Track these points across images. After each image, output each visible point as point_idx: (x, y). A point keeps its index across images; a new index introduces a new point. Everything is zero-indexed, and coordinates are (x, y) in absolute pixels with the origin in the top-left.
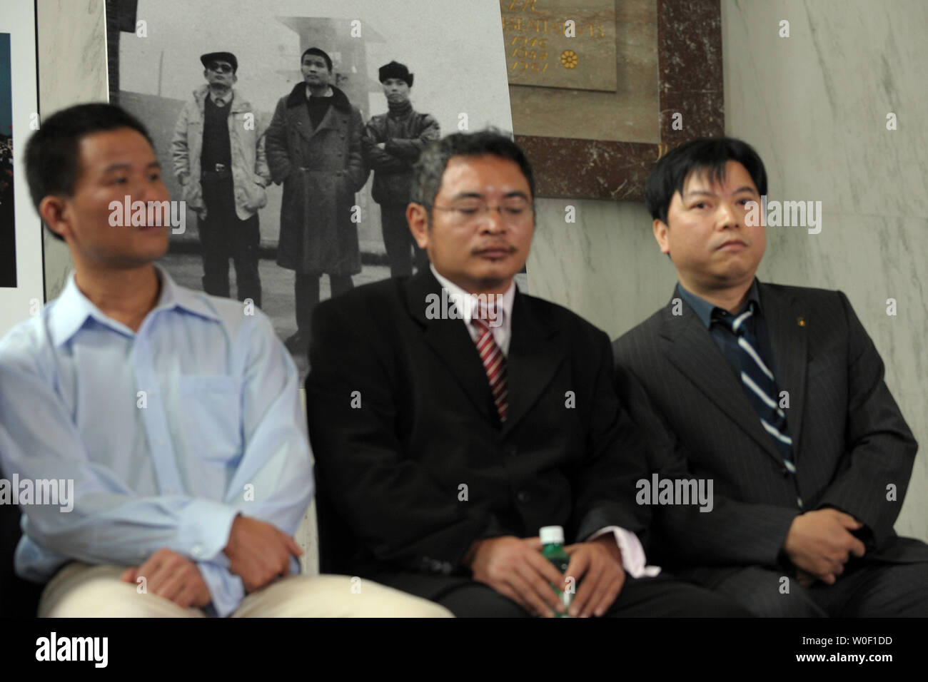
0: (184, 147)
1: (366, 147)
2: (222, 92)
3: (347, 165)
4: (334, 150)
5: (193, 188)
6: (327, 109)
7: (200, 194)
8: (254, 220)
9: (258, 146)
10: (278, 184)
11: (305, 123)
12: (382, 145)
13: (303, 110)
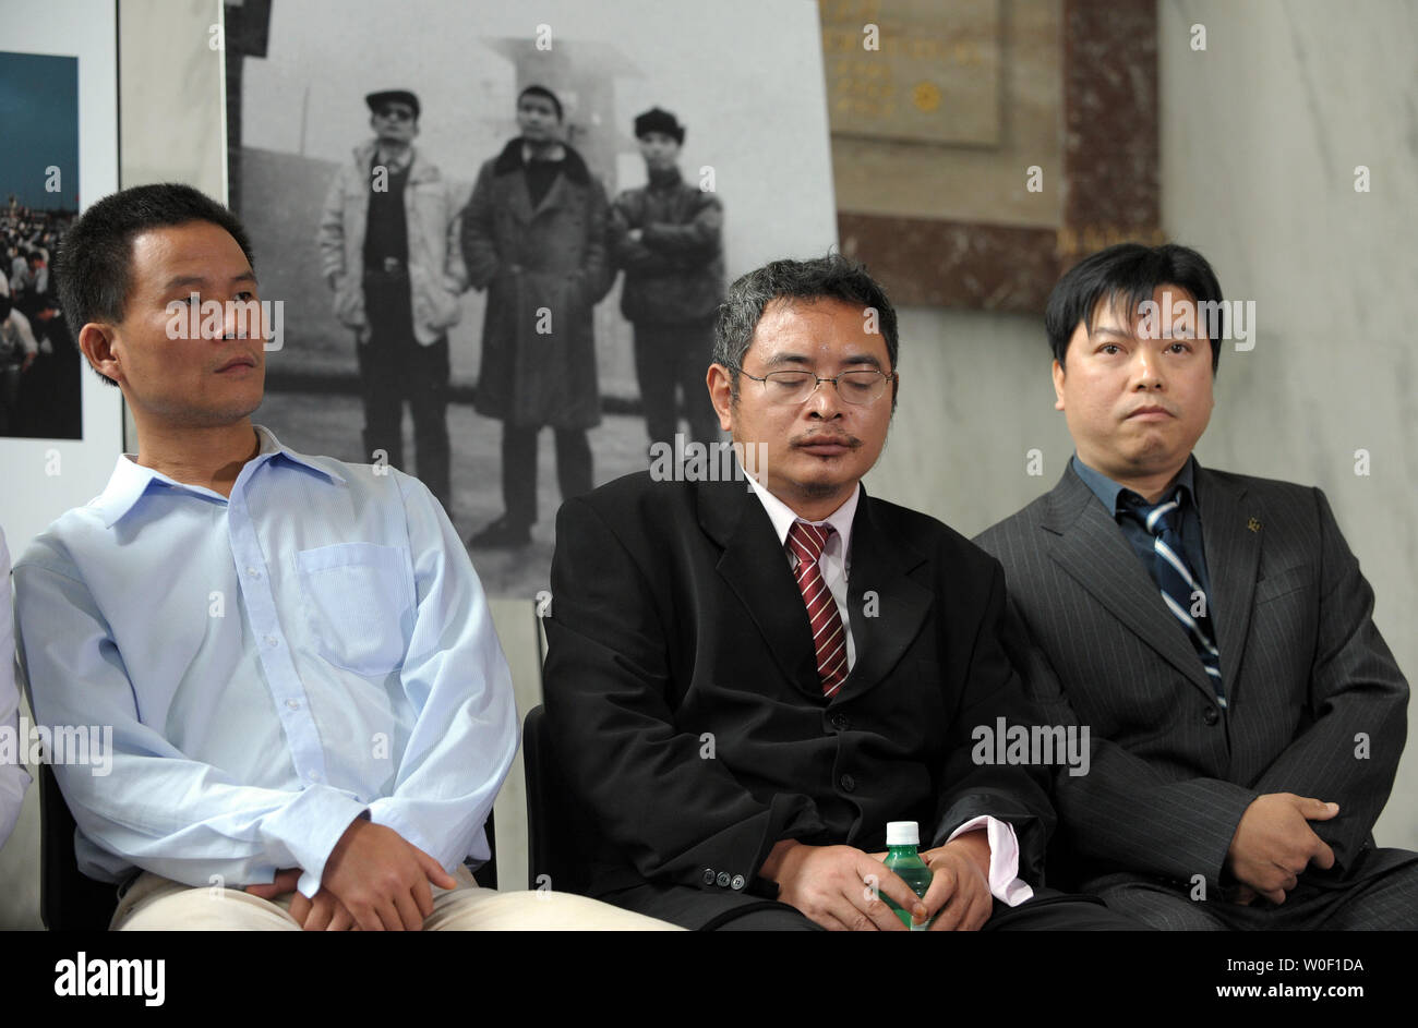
0: (336, 233)
1: (612, 238)
2: (396, 150)
3: (583, 263)
4: (565, 240)
5: (350, 295)
6: (552, 179)
7: (361, 303)
8: (441, 347)
9: (449, 232)
10: (479, 289)
11: (520, 199)
12: (636, 235)
13: (518, 180)
